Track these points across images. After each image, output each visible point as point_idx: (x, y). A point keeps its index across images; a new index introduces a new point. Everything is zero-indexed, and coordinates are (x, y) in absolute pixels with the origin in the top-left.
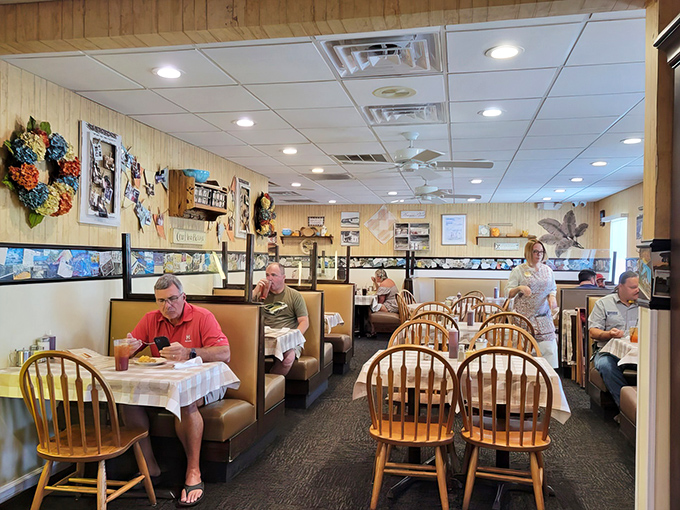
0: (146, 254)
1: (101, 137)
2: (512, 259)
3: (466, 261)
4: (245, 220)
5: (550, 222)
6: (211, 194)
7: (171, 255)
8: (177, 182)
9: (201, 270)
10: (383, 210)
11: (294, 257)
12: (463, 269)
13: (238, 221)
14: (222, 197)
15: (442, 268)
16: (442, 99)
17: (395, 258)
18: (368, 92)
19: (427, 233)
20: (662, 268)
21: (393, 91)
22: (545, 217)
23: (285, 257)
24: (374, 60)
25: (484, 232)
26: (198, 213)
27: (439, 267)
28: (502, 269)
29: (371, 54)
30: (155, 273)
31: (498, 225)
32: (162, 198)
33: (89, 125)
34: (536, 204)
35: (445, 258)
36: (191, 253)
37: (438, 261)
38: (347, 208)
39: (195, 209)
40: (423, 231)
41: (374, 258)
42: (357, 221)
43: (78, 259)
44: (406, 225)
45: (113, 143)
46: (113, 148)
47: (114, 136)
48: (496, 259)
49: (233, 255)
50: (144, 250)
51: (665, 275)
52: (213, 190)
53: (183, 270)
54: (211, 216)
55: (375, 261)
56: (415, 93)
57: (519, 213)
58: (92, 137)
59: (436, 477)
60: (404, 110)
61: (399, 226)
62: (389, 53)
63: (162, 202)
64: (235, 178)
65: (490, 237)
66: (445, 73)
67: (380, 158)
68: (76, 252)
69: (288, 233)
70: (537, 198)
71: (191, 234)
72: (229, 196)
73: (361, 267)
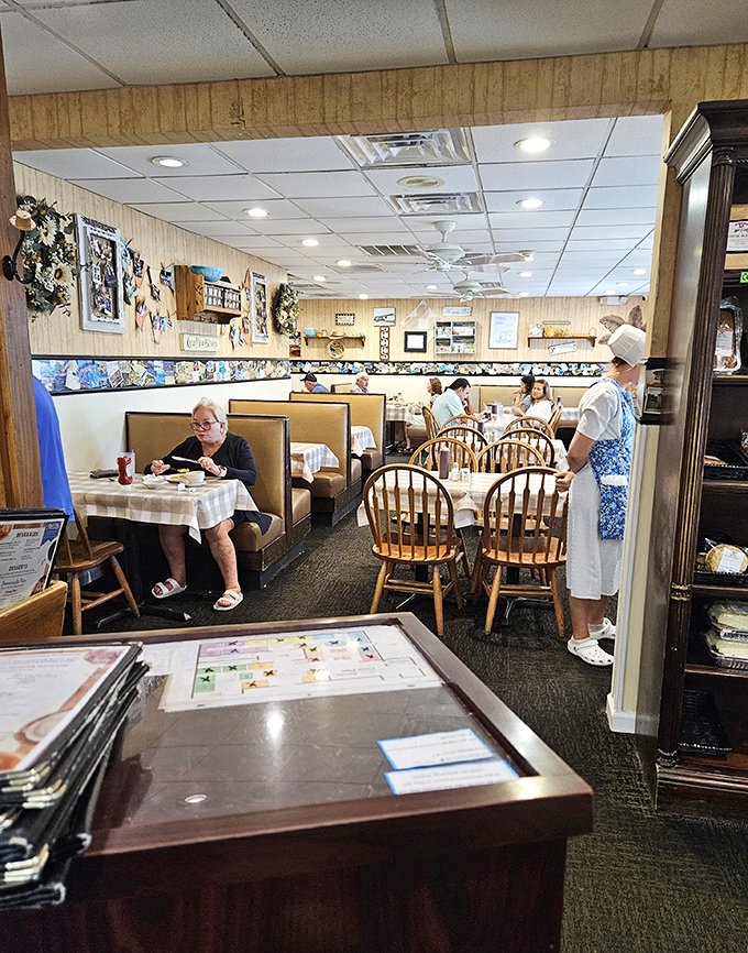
0: (156, 363)
1: (100, 232)
2: (567, 363)
3: (515, 366)
4: (261, 322)
5: (613, 319)
6: (223, 293)
7: (183, 363)
8: (185, 280)
9: (215, 380)
10: (422, 306)
11: (320, 362)
12: (511, 375)
13: (254, 322)
14: (235, 297)
15: (488, 375)
16: (475, 188)
17: (435, 363)
18: (392, 181)
19: (471, 334)
20: (654, 385)
21: (421, 181)
22: (608, 314)
23: (310, 362)
24: (395, 151)
25: (537, 332)
26: (209, 314)
27: (485, 374)
28: (556, 375)
29: (391, 146)
30: (167, 384)
31: (553, 323)
32: (169, 299)
33: (85, 219)
34: (599, 298)
35: (491, 363)
36: (204, 361)
37: (484, 366)
38: (381, 302)
39: (206, 311)
40: (467, 331)
41: (412, 363)
42: (392, 318)
43: (85, 370)
44: (449, 324)
45: (112, 238)
46: (113, 244)
47: (113, 230)
48: (549, 364)
49: (251, 362)
50: (153, 359)
51: (656, 392)
52: (225, 288)
53: (196, 380)
54: (224, 318)
55: (413, 367)
56: (444, 183)
57: (578, 307)
58: (89, 232)
59: (433, 594)
60: (435, 199)
61: (439, 324)
62: (412, 144)
63: (169, 303)
64: (248, 271)
65: (544, 337)
66: (474, 163)
67: (411, 249)
68: (82, 362)
69: (312, 334)
70: (598, 292)
71: (202, 339)
72: (243, 293)
73: (396, 374)
